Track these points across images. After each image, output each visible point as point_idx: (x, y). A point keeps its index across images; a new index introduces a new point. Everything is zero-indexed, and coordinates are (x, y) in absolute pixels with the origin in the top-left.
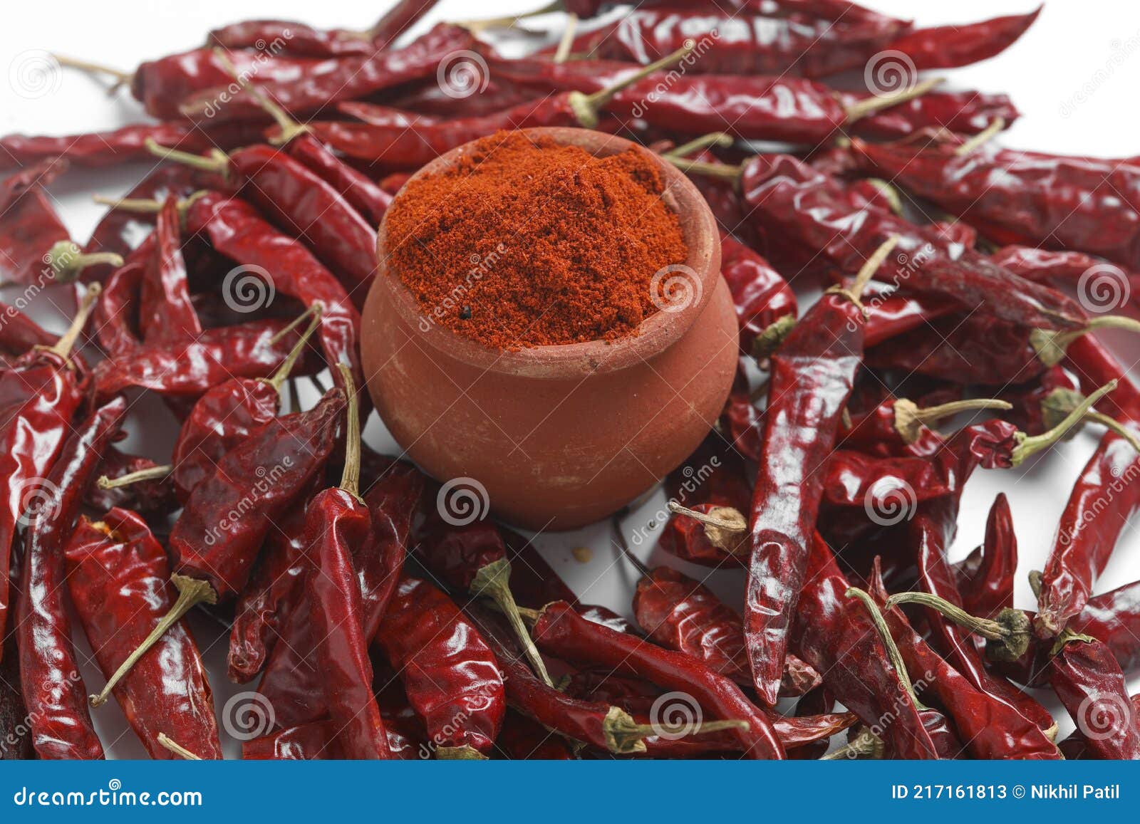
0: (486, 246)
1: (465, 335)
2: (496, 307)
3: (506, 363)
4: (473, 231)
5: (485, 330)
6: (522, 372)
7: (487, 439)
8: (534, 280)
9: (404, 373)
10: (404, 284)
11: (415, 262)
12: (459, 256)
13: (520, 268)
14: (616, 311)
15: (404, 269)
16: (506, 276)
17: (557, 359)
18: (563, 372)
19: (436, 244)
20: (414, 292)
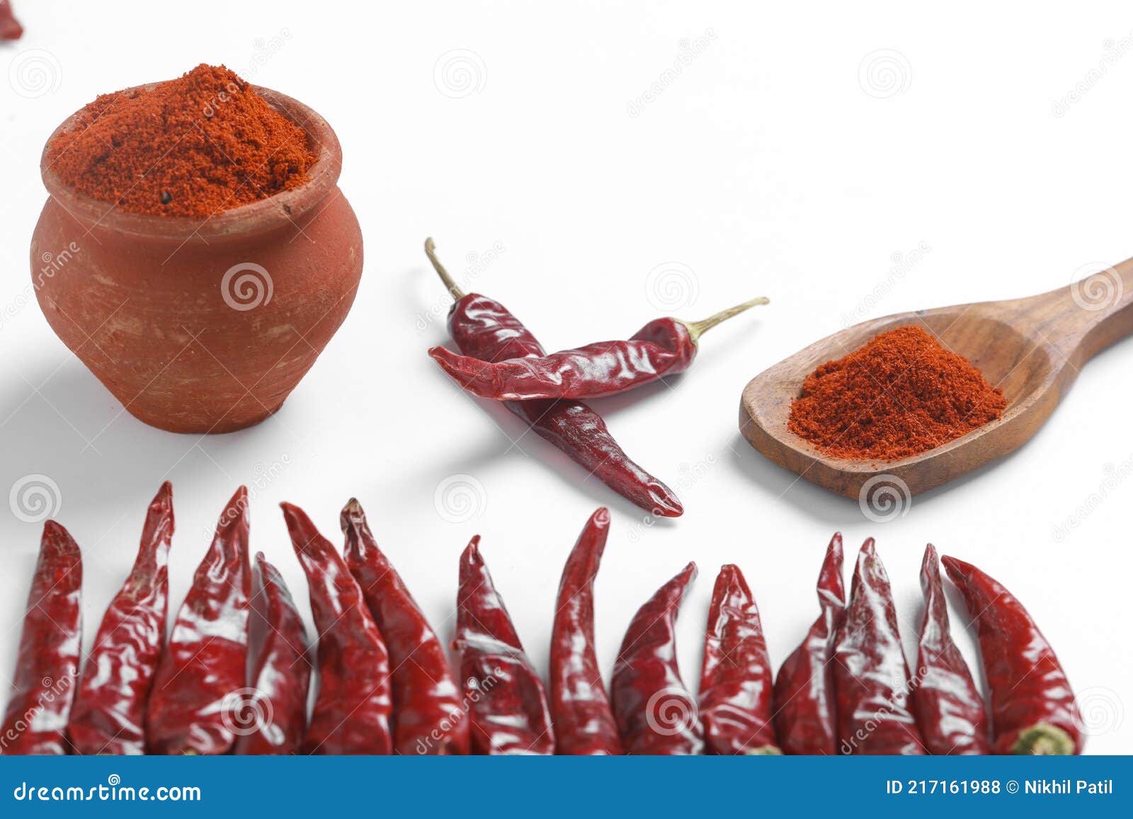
0: (162, 142)
1: (174, 215)
2: (191, 186)
3: (216, 226)
4: (145, 135)
5: (189, 205)
6: (232, 230)
7: (209, 310)
8: (213, 156)
9: (113, 284)
10: (98, 200)
11: (101, 178)
12: (140, 159)
13: (198, 148)
14: (287, 164)
15: (93, 188)
16: (189, 159)
17: (257, 211)
18: (265, 220)
19: (115, 157)
20: (112, 200)
